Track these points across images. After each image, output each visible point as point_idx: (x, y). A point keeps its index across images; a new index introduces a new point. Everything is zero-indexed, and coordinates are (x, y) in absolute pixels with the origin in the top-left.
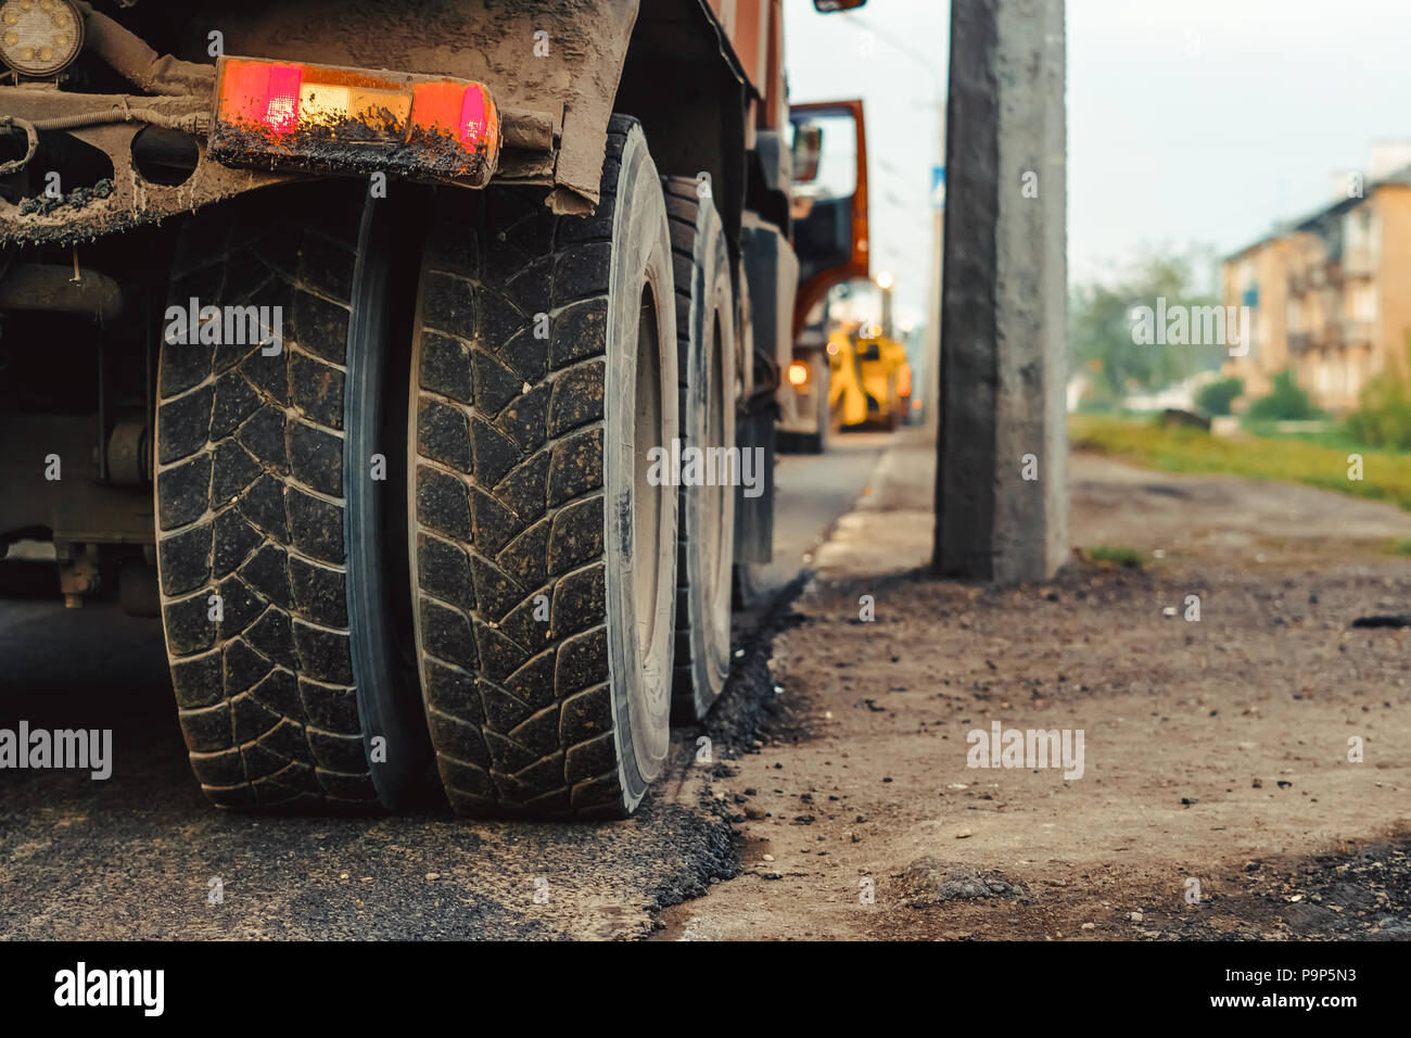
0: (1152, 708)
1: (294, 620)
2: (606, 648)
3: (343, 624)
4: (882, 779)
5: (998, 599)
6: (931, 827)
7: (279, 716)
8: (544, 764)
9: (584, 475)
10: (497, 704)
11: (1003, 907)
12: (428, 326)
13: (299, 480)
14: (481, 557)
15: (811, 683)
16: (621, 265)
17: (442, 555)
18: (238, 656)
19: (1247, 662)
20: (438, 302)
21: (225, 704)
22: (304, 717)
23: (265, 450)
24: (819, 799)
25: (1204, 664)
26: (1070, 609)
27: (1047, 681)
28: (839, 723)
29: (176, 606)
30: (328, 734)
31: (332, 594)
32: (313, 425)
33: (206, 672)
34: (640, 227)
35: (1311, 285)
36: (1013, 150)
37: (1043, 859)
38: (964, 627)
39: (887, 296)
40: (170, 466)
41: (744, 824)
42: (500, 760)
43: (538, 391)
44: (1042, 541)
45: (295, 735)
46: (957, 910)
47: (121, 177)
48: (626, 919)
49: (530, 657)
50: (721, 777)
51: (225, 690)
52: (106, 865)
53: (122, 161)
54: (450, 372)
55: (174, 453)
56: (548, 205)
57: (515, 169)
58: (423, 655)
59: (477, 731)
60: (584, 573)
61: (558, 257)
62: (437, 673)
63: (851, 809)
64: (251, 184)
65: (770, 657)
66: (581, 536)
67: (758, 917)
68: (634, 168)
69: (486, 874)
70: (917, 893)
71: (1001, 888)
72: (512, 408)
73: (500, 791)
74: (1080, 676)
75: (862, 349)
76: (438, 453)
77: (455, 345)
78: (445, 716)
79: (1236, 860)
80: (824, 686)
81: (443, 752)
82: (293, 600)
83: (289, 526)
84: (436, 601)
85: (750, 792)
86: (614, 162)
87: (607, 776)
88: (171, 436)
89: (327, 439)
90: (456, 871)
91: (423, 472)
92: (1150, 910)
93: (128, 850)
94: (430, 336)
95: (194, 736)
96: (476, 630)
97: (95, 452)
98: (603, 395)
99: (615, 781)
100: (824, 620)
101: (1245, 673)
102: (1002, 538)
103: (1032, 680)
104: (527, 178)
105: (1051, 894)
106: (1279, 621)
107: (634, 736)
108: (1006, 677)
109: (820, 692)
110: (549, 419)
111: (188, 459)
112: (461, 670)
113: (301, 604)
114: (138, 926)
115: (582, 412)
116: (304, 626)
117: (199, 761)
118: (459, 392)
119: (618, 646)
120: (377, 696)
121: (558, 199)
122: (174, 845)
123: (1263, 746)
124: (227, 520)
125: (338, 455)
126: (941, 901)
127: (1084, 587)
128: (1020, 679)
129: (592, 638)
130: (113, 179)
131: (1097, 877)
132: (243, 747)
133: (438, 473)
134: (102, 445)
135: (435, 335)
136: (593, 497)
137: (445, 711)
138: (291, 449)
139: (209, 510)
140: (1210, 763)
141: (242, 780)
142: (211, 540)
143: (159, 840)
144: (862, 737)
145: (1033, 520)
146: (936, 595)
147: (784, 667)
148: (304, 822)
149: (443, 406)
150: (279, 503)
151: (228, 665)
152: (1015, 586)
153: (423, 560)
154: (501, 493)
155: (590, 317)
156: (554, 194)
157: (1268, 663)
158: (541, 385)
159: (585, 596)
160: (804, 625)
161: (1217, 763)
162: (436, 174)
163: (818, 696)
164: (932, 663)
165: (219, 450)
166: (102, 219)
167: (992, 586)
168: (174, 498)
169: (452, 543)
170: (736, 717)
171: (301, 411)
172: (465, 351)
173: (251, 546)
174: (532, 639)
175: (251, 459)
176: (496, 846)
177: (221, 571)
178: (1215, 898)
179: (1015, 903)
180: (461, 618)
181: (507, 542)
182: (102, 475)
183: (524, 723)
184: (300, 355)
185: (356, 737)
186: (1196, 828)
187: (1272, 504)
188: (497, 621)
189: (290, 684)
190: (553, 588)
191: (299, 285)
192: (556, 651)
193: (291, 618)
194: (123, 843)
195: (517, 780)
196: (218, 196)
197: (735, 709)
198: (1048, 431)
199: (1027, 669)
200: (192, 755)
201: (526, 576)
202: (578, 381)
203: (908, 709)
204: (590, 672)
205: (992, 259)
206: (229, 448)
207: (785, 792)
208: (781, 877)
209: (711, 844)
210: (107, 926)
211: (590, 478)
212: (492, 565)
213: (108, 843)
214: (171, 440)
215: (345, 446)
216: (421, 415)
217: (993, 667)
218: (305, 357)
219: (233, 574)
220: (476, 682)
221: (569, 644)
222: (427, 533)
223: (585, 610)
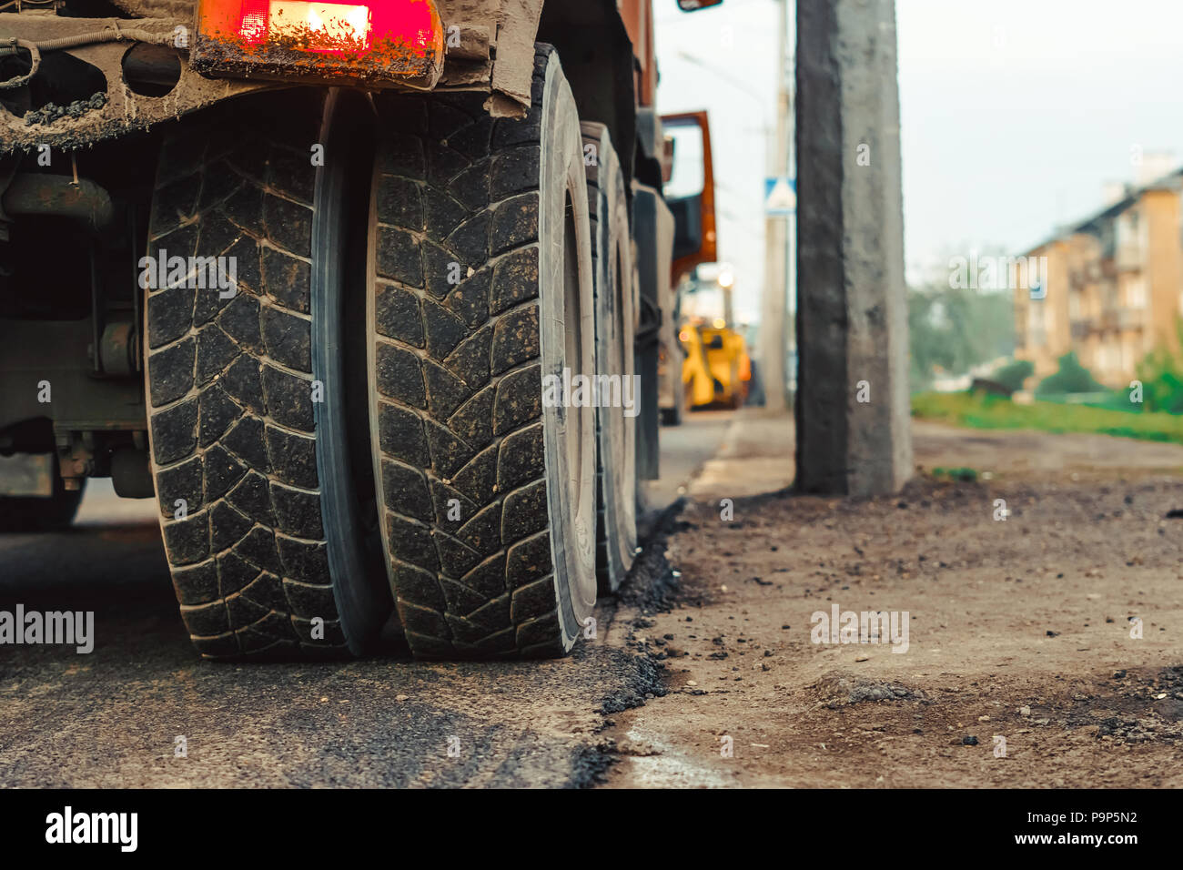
0: (1005, 575)
1: (271, 483)
2: (546, 498)
3: (314, 485)
4: (781, 627)
5: (856, 508)
6: (832, 655)
7: (259, 569)
8: (492, 606)
9: (524, 346)
10: (450, 552)
11: (906, 706)
12: (382, 222)
13: (273, 359)
14: (434, 422)
15: (704, 568)
16: (548, 165)
17: (400, 420)
18: (222, 515)
19: (1080, 543)
20: (390, 200)
21: (211, 560)
22: (281, 569)
23: (242, 333)
24: (729, 642)
25: (1043, 545)
26: (918, 513)
27: (910, 561)
28: (734, 593)
29: (167, 473)
30: (302, 584)
31: (303, 458)
32: (284, 310)
33: (194, 531)
34: (563, 135)
35: (1089, 279)
36: (854, 123)
37: (935, 674)
38: (829, 527)
39: (727, 293)
40: (159, 350)
41: (665, 661)
42: (454, 603)
43: (481, 274)
44: (889, 460)
45: (274, 586)
46: (867, 710)
47: (114, 90)
48: (580, 718)
49: (479, 509)
50: (640, 627)
51: (212, 547)
52: (113, 698)
53: (114, 76)
54: (402, 261)
55: (162, 338)
56: (486, 109)
57: (457, 78)
58: (384, 511)
59: (434, 578)
60: (525, 433)
61: (494, 159)
62: (396, 526)
63: (758, 648)
64: (228, 92)
65: (667, 550)
66: (522, 400)
67: (694, 718)
68: (555, 86)
69: (449, 696)
70: (830, 698)
71: (903, 693)
72: (458, 290)
73: (454, 632)
74: (937, 557)
75: (708, 339)
76: (395, 331)
77: (407, 237)
78: (406, 565)
79: (1103, 671)
80: (716, 570)
81: (404, 598)
82: (270, 464)
83: (265, 399)
84: (395, 462)
85: (668, 637)
86: (539, 78)
87: (548, 616)
88: (160, 323)
89: (295, 322)
90: (421, 695)
91: (382, 348)
92: (1035, 707)
93: (130, 688)
94: (384, 230)
95: (185, 590)
96: (431, 486)
97: (90, 350)
98: (538, 276)
99: (554, 620)
100: (706, 526)
101: (1080, 549)
102: (854, 458)
103: (896, 560)
104: (467, 85)
105: (948, 697)
106: (1102, 516)
107: (570, 580)
108: (873, 559)
109: (712, 573)
110: (491, 298)
111: (174, 344)
112: (418, 523)
113: (277, 468)
114: (149, 736)
115: (520, 292)
116: (280, 487)
117: (188, 613)
118: (411, 277)
119: (555, 499)
120: (343, 549)
121: (495, 104)
122: (170, 684)
123: (1108, 597)
124: (211, 395)
125: (307, 336)
126: (852, 703)
127: (928, 498)
128: (885, 561)
129: (533, 490)
130: (106, 92)
131: (985, 684)
132: (227, 599)
133: (395, 349)
134: (96, 341)
135: (388, 229)
136: (531, 365)
137: (405, 560)
138: (265, 332)
139: (194, 387)
140: (1064, 608)
141: (227, 629)
142: (197, 413)
143: (157, 681)
144: (757, 601)
145: (881, 442)
146: (801, 506)
147: (679, 558)
148: (281, 667)
149: (398, 290)
150: (256, 379)
151: (214, 524)
152: (869, 498)
153: (383, 426)
154: (450, 364)
155: (524, 209)
156: (491, 99)
157: (1098, 544)
158: (483, 269)
159: (527, 453)
160: (690, 530)
161: (1070, 609)
162: (391, 77)
163: (711, 577)
164: (807, 551)
165: (202, 334)
166: (97, 126)
167: (848, 499)
168: (163, 378)
169: (409, 410)
170: (645, 587)
171: (273, 298)
172: (415, 242)
173: (232, 418)
174: (481, 493)
175: (230, 342)
176: (453, 678)
177: (207, 441)
178: (1091, 698)
179: (917, 703)
180: (419, 475)
181: (457, 408)
182: (96, 368)
183: (475, 569)
184: (270, 250)
185: (327, 587)
186: (1065, 650)
187: (1073, 447)
188: (450, 478)
189: (269, 540)
190: (498, 447)
191: (268, 190)
192: (502, 502)
193: (268, 481)
194: (125, 684)
195: (469, 622)
196: (199, 104)
197: (643, 583)
198: (891, 364)
199: (890, 553)
200: (183, 608)
201: (474, 437)
202: (516, 264)
203: (791, 583)
204: (532, 520)
205: (839, 217)
206: (211, 332)
207: (698, 638)
208: (707, 693)
209: (642, 671)
210: (122, 736)
211: (528, 349)
212: (444, 428)
213: (111, 684)
214: (159, 326)
215: (312, 326)
216: (378, 299)
217: (860, 553)
218: (276, 251)
219: (217, 443)
220: (432, 533)
221: (513, 496)
222: (387, 402)
223: (527, 466)
